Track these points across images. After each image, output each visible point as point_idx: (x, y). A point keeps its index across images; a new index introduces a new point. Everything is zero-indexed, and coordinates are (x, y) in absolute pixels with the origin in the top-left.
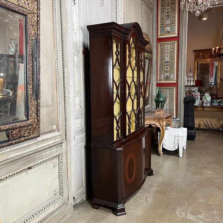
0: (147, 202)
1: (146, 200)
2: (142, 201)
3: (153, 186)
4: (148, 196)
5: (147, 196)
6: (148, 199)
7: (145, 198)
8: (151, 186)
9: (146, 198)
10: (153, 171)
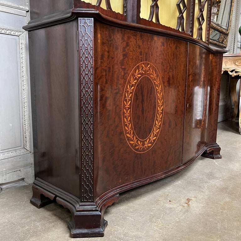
0: (187, 211)
1: (186, 205)
2: (171, 206)
3: (214, 178)
4: (195, 197)
5: (191, 195)
6: (193, 204)
7: (183, 201)
8: (211, 176)
9: (189, 200)
10: (220, 148)
